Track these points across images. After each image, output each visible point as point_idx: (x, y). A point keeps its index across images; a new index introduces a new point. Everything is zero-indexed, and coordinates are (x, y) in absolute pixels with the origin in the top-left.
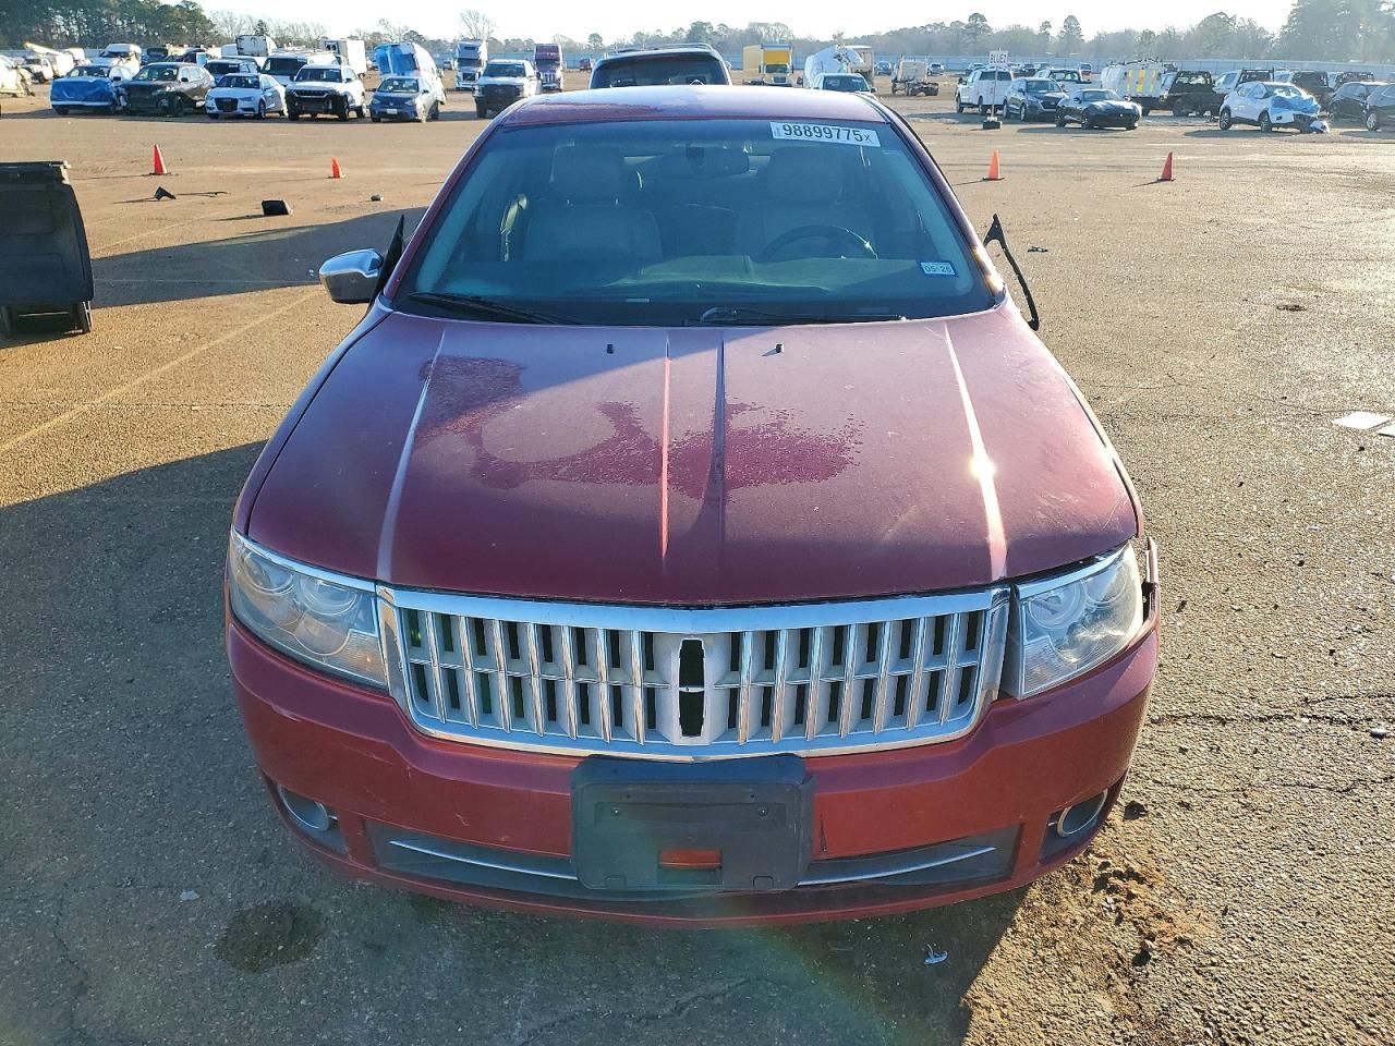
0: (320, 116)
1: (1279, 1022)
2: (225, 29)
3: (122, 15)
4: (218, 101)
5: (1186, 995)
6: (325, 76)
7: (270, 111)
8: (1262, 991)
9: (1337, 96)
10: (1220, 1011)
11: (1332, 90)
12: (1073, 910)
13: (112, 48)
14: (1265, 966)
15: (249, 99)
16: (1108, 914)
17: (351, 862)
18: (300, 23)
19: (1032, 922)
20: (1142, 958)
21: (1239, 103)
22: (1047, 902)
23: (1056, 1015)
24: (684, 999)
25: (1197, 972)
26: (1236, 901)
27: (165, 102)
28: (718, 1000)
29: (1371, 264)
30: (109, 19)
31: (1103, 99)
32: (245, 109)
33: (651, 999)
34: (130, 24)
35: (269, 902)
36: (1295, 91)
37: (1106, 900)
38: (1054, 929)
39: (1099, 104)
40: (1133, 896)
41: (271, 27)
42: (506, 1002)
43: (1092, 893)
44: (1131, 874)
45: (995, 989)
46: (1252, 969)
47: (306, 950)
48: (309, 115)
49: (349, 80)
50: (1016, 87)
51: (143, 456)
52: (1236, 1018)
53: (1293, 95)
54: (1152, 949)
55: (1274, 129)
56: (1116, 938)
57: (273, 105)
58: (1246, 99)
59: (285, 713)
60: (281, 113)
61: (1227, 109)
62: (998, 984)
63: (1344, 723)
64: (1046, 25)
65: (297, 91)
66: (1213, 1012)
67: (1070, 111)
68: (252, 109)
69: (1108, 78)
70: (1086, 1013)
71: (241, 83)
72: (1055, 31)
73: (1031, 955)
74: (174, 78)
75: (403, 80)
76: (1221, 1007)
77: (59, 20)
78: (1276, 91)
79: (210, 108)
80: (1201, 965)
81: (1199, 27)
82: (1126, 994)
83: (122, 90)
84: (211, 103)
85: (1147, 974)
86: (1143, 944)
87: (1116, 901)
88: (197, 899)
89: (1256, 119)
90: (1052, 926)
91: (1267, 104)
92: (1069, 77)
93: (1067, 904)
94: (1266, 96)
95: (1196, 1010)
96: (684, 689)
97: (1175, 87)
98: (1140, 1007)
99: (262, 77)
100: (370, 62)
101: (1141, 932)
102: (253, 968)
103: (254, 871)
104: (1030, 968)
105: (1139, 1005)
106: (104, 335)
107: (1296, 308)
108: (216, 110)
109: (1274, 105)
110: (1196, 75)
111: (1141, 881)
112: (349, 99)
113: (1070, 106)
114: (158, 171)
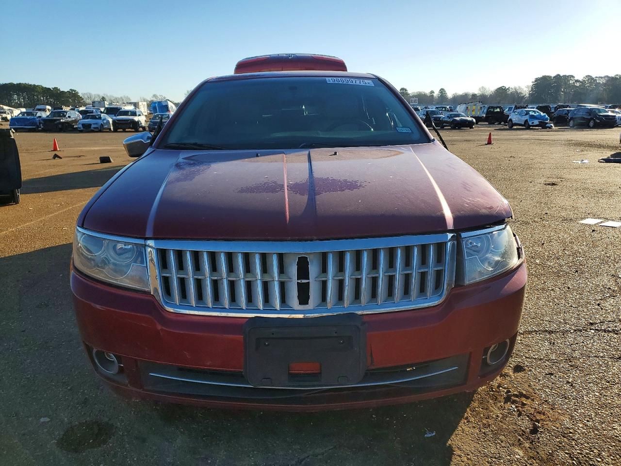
0: (127, 130)
1: (608, 456)
2: (88, 100)
3: (43, 95)
4: (83, 125)
5: (560, 447)
6: (129, 114)
7: (105, 129)
8: (597, 443)
9: (556, 114)
10: (578, 453)
11: (553, 113)
12: (496, 411)
13: (38, 107)
14: (596, 432)
15: (96, 124)
16: (514, 412)
17: (130, 388)
18: (119, 97)
19: (476, 417)
20: (535, 431)
21: (515, 117)
22: (482, 408)
23: (495, 458)
24: (302, 457)
25: (564, 437)
26: (576, 406)
27: (60, 126)
28: (320, 457)
29: (582, 170)
30: (38, 97)
31: (459, 116)
32: (94, 128)
33: (285, 457)
34: (47, 99)
35: (86, 421)
36: (538, 112)
37: (511, 407)
38: (488, 420)
39: (458, 119)
40: (525, 404)
41: (107, 98)
42: (209, 461)
43: (504, 404)
44: (521, 395)
45: (462, 447)
46: (590, 434)
47: (105, 442)
48: (122, 130)
49: (139, 115)
50: (422, 113)
51: (38, 245)
52: (586, 455)
53: (537, 114)
54: (539, 427)
55: (531, 127)
56: (520, 423)
57: (107, 126)
58: (518, 116)
59: (98, 307)
60: (110, 129)
61: (511, 120)
62: (463, 444)
63: (611, 332)
64: (432, 92)
65: (117, 120)
66: (575, 453)
67: (446, 122)
68: (97, 128)
69: (460, 109)
70: (510, 456)
71: (94, 117)
72: (436, 94)
73: (478, 431)
74: (65, 116)
75: (163, 115)
76: (578, 451)
77: (15, 97)
78: (530, 112)
79: (79, 128)
80: (565, 433)
81: (495, 92)
82: (529, 448)
83: (42, 121)
84: (80, 126)
85: (539, 438)
86: (534, 424)
87: (516, 407)
88: (48, 422)
89: (523, 123)
90: (487, 418)
91: (527, 117)
92: (444, 109)
93: (493, 409)
94: (526, 114)
95: (566, 453)
96: (299, 281)
97: (488, 113)
98: (538, 453)
99: (102, 115)
100: (149, 111)
101: (532, 420)
102: (76, 451)
103: (79, 408)
104: (478, 437)
105: (537, 452)
106: (25, 204)
107: (553, 184)
108: (82, 129)
109: (530, 118)
110: (497, 108)
111: (527, 398)
112: (140, 123)
113: (446, 120)
114: (55, 149)
